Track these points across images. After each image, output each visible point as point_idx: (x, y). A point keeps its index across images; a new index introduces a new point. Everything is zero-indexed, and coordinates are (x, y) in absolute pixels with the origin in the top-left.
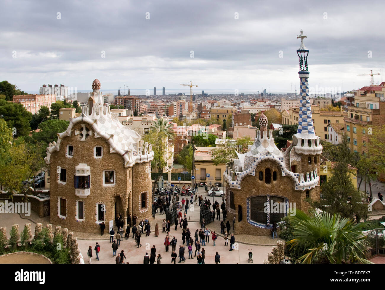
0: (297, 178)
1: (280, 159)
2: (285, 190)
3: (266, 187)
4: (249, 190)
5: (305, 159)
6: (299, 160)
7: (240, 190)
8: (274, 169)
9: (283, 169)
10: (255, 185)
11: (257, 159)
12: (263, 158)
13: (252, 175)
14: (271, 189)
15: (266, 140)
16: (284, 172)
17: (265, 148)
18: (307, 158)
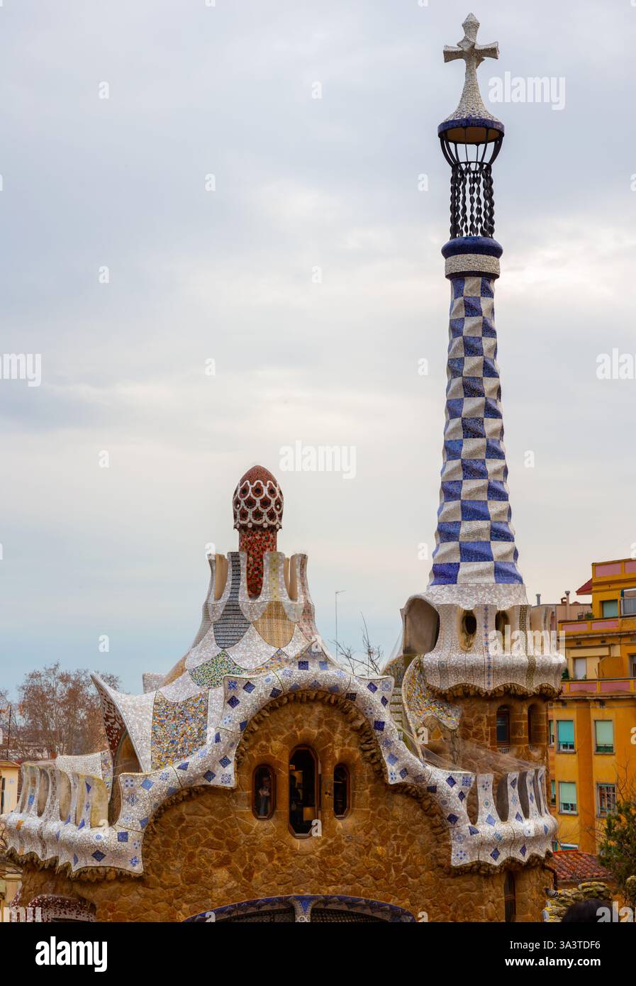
0: (462, 795)
1: (372, 687)
2: (397, 870)
3: (294, 853)
4: (192, 880)
5: (480, 719)
7: (140, 880)
8: (341, 746)
9: (388, 743)
10: (229, 848)
11: (249, 687)
12: (285, 679)
13: (217, 782)
14: (323, 862)
15: (278, 605)
16: (394, 758)
17: (273, 650)
18: (490, 711)
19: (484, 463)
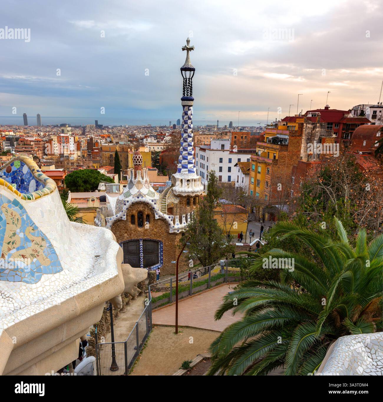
0: (171, 220)
1: (152, 201)
2: (159, 233)
3: (139, 231)
4: (121, 236)
5: (183, 201)
6: (176, 201)
8: (147, 212)
9: (156, 211)
10: (127, 230)
11: (128, 202)
12: (134, 200)
13: (123, 219)
14: (144, 233)
15: (139, 181)
16: (157, 214)
17: (138, 190)
18: (185, 199)
19: (187, 148)
